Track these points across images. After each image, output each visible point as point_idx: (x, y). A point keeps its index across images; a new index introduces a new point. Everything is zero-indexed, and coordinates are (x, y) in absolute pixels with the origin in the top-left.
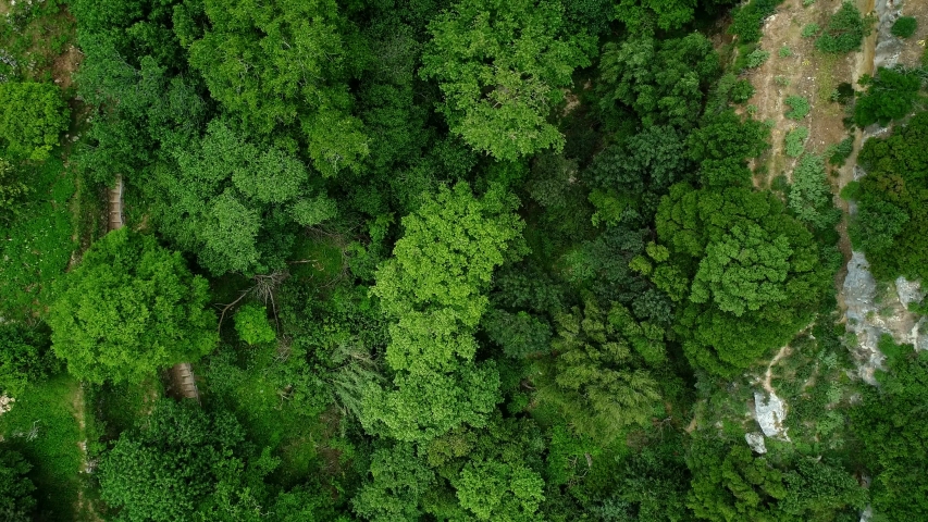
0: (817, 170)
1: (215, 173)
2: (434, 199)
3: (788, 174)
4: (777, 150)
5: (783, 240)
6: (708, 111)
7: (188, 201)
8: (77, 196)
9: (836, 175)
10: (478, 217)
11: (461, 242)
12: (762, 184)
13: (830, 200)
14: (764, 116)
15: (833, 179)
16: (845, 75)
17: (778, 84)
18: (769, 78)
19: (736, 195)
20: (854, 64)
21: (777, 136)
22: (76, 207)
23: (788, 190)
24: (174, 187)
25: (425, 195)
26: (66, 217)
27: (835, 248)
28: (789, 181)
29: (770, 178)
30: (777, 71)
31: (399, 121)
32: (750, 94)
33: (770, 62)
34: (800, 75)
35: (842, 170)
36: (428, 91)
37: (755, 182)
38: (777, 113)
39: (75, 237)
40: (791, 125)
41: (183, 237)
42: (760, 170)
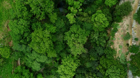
0: (124, 56)
1: (34, 58)
2: (66, 58)
3: (119, 56)
4: (118, 53)
5: (119, 69)
6: (107, 45)
7: (30, 62)
8: (13, 61)
9: (127, 56)
10: (73, 62)
11: (71, 66)
12: (116, 57)
13: (126, 60)
14: (116, 47)
15: (126, 57)
16: (128, 42)
17: (118, 43)
18: (116, 42)
19: (112, 61)
20: (129, 41)
21: (118, 51)
22: (13, 63)
23: (120, 59)
24: (27, 59)
25: (65, 57)
26: (11, 65)
27: (127, 67)
28: (120, 57)
29: (117, 57)
30: (117, 41)
31: (61, 47)
32: (113, 44)
33: (116, 40)
34: (121, 42)
35: (128, 56)
36: (65, 43)
37: (115, 57)
38: (118, 47)
39: (13, 67)
40: (120, 49)
41: (29, 66)
42: (115, 56)
